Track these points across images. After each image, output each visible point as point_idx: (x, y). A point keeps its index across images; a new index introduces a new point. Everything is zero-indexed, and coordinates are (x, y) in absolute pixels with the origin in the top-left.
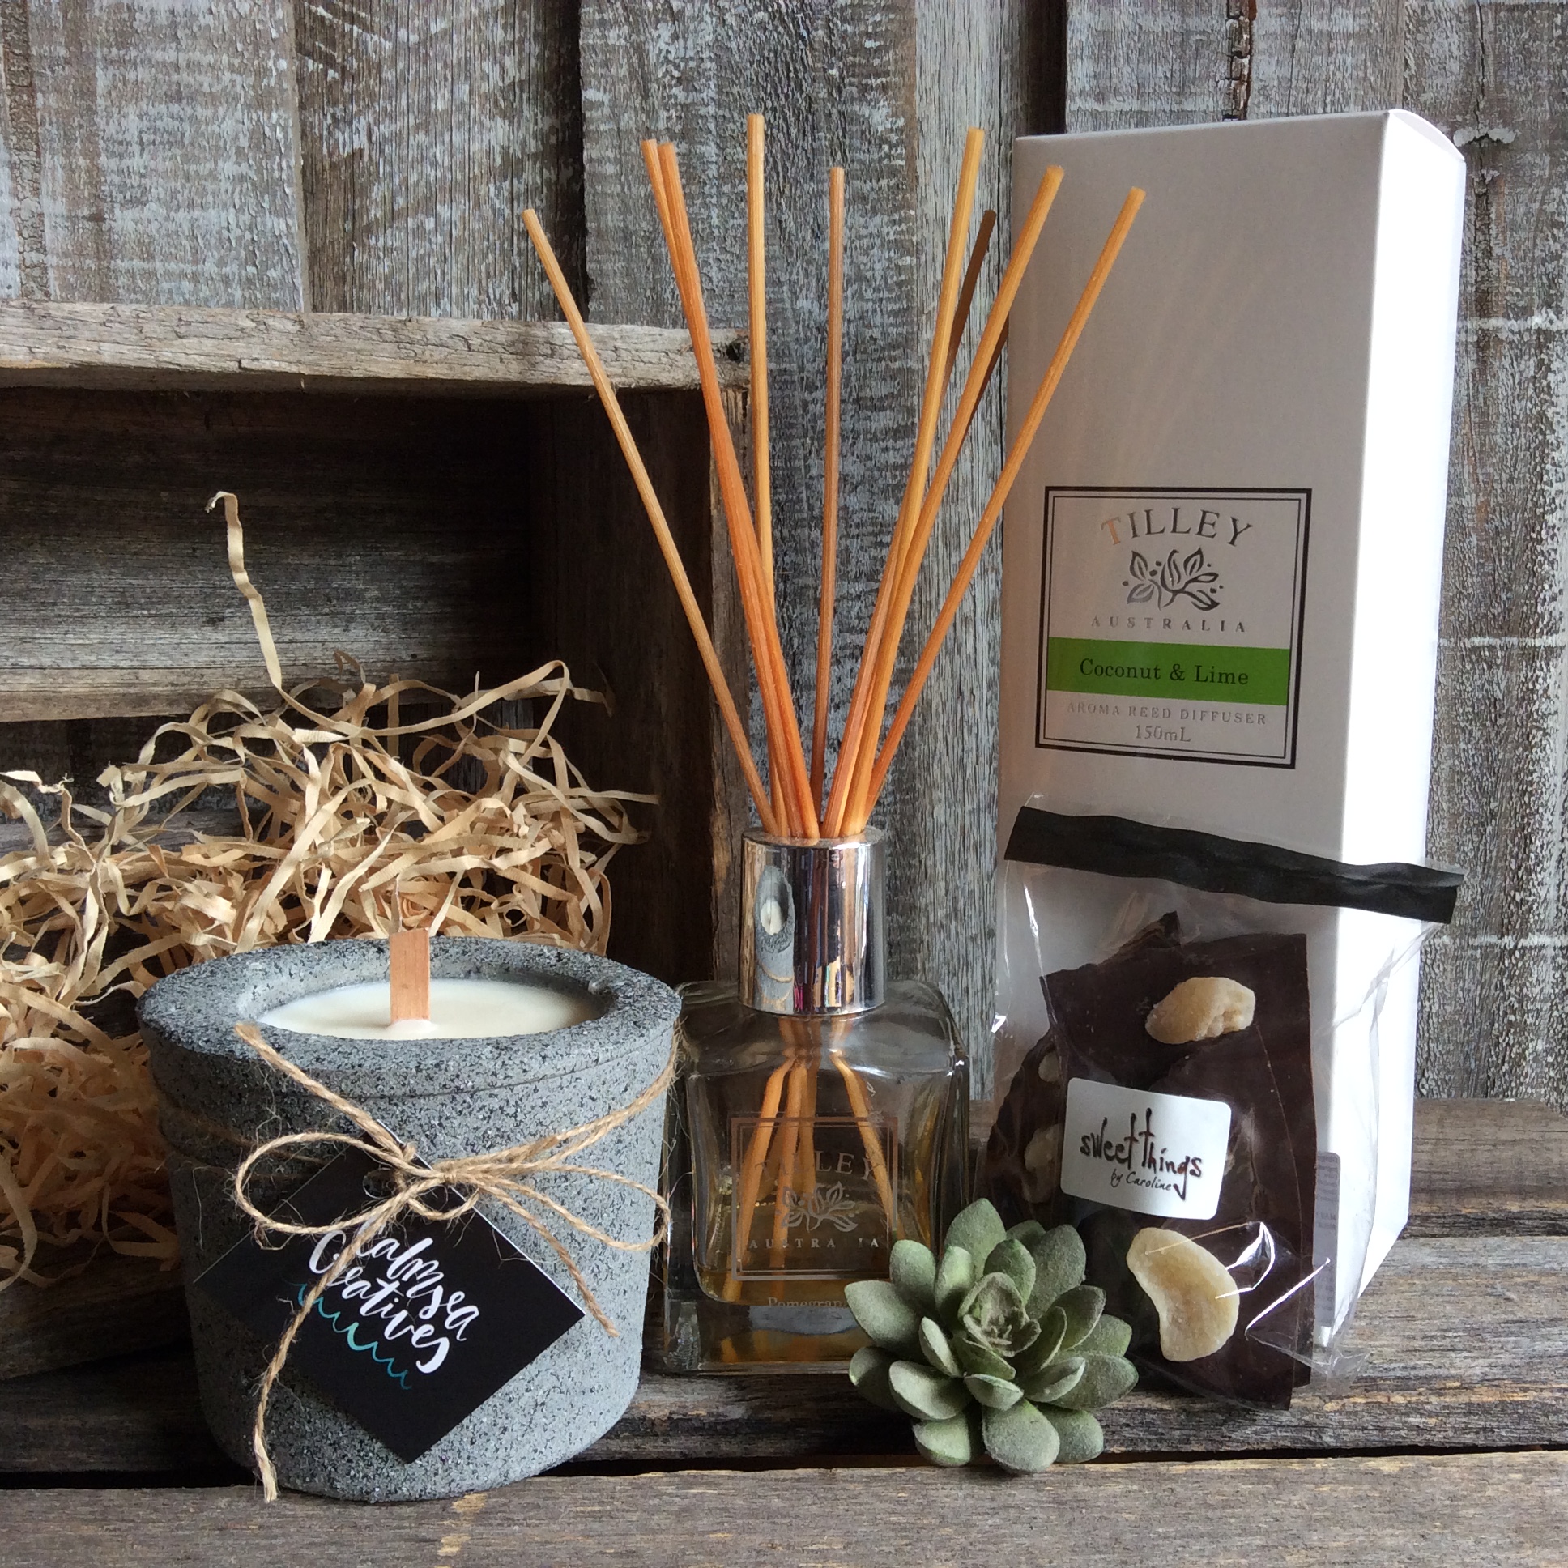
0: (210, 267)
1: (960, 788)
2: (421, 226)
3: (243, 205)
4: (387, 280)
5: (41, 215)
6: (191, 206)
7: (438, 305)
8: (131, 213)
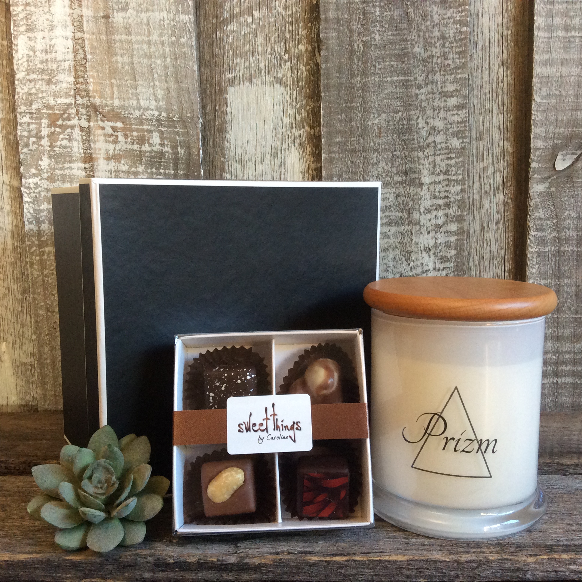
0: (155, 38)
1: (482, 270)
2: (246, 21)
3: (170, 9)
4: (231, 45)
5: (82, 16)
6: (147, 10)
7: (253, 56)
8: (122, 14)
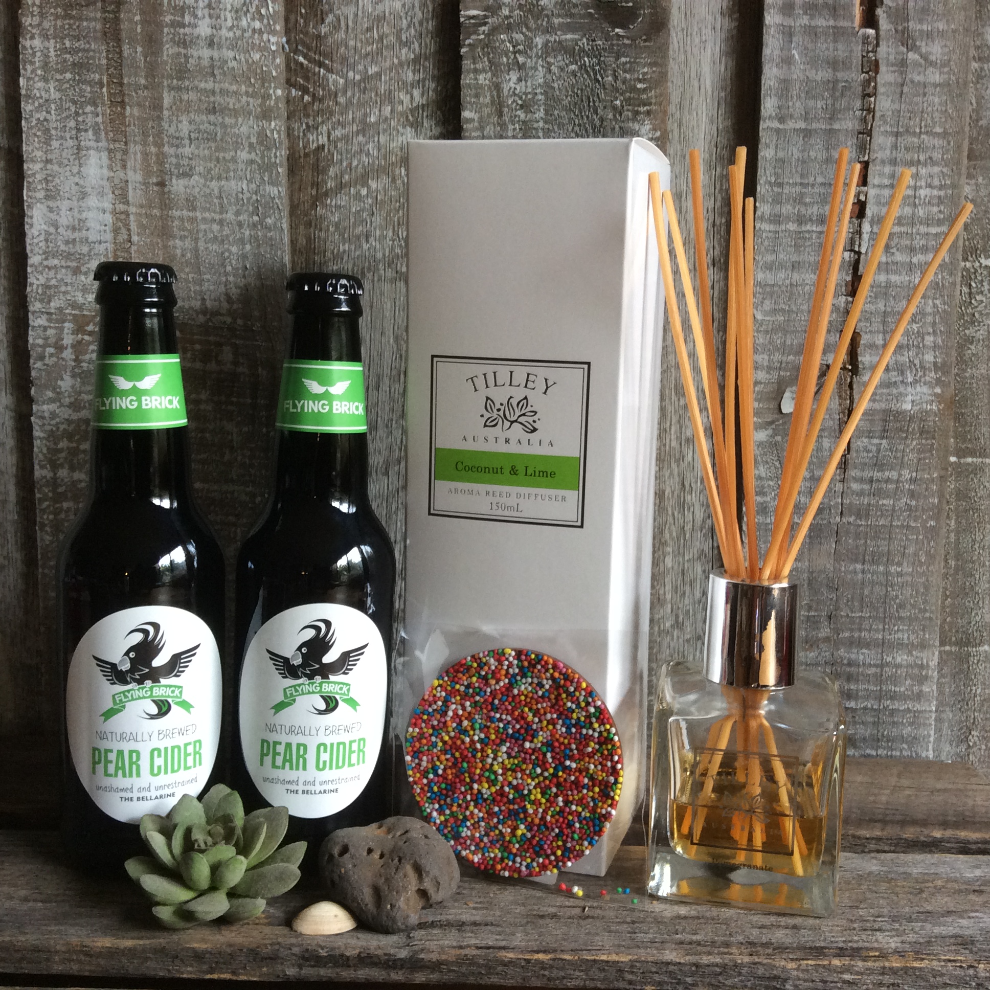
0: (230, 216)
1: (682, 545)
2: (358, 193)
3: (251, 179)
4: (337, 225)
5: (127, 181)
6: (219, 178)
7: (367, 241)
8: (182, 182)
